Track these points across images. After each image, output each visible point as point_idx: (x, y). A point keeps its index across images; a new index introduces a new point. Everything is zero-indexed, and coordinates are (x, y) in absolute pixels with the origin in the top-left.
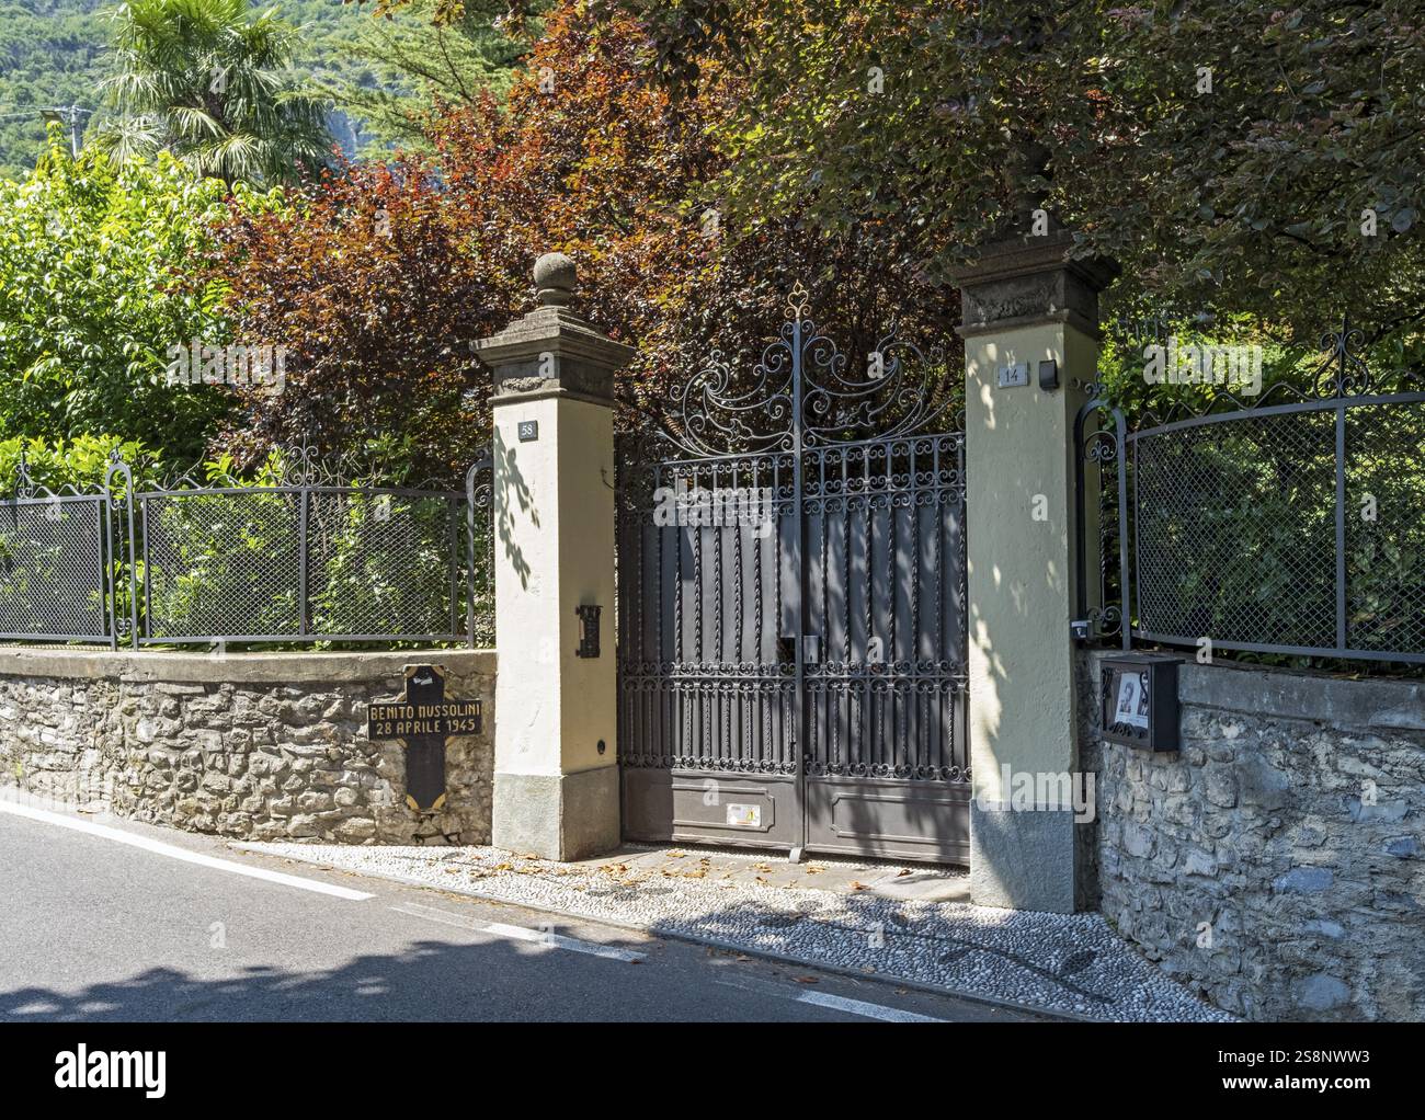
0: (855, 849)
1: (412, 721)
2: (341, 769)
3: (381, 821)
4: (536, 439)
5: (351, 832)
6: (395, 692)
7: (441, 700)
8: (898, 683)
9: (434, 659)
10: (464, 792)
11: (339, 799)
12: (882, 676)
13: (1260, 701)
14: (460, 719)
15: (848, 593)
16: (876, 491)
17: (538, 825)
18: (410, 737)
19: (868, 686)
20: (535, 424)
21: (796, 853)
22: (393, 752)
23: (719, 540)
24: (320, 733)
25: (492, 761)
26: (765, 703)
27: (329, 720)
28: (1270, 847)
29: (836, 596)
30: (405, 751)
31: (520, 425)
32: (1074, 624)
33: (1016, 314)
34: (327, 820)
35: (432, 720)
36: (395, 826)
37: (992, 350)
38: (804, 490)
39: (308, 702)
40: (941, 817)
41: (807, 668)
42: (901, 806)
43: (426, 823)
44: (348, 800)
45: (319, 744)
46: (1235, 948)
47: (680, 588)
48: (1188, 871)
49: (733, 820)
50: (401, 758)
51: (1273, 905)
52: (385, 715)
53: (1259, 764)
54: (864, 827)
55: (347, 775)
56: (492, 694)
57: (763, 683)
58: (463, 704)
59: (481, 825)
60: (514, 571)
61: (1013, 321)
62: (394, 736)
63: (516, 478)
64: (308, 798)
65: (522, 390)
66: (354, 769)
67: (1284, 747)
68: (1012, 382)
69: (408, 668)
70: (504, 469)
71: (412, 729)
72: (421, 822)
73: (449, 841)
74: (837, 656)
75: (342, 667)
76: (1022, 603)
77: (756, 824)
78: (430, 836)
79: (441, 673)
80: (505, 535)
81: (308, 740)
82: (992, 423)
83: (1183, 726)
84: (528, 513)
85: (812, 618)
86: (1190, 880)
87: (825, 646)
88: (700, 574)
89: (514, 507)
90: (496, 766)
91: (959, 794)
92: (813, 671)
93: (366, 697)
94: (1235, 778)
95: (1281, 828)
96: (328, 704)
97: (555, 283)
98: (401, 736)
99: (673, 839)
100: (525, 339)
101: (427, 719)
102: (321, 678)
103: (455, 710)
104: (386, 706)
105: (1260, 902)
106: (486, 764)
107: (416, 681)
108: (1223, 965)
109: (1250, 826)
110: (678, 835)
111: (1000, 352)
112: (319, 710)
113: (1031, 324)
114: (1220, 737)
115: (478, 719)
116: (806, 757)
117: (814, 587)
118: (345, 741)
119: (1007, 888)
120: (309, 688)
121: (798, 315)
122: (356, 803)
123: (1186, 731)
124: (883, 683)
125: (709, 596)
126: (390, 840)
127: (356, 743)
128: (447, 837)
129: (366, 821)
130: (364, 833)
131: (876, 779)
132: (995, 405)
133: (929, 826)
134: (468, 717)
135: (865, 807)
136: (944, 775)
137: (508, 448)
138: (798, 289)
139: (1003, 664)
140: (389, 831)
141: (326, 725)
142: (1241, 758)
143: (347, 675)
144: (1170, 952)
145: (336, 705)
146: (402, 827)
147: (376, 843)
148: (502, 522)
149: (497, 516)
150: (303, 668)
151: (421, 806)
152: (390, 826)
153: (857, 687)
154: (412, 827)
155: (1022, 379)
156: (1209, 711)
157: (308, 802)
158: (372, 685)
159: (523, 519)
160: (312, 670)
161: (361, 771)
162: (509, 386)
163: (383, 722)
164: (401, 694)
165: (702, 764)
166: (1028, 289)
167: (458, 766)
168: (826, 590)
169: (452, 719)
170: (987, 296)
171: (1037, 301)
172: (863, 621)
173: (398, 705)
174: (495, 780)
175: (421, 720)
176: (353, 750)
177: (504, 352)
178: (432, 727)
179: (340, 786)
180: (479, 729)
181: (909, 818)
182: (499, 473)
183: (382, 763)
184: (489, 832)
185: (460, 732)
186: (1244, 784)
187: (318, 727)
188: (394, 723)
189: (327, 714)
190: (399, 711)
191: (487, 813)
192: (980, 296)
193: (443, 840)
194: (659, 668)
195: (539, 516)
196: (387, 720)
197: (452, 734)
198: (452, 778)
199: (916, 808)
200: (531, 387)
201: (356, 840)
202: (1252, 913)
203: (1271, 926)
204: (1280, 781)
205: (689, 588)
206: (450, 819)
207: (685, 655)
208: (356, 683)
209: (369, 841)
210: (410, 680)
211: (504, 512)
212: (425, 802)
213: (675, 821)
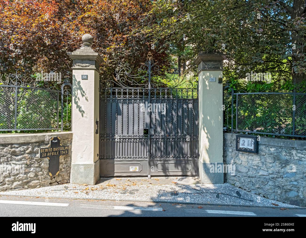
0: (163, 174)
1: (52, 152)
2: (30, 167)
3: (42, 181)
4: (87, 79)
5: (33, 185)
6: (47, 144)
7: (59, 146)
8: (173, 138)
9: (58, 135)
10: (63, 170)
11: (30, 176)
12: (169, 137)
13: (280, 144)
14: (64, 151)
15: (161, 120)
16: (168, 99)
17: (87, 176)
18: (51, 157)
19: (166, 139)
20: (87, 76)
21: (149, 176)
22: (46, 161)
23: (128, 106)
24: (25, 158)
25: (71, 161)
26: (140, 143)
27: (28, 153)
28: (283, 170)
29: (158, 120)
30: (49, 160)
31: (82, 76)
32: (224, 128)
33: (213, 68)
34: (25, 182)
35: (57, 151)
36: (45, 181)
37: (208, 74)
38: (151, 97)
39: (21, 149)
40: (182, 166)
41: (151, 136)
42: (173, 164)
43: (53, 179)
44: (32, 176)
45: (24, 161)
46: (273, 188)
47: (117, 117)
48: (260, 175)
49: (131, 170)
50: (48, 162)
51: (283, 180)
52: (45, 151)
53: (280, 155)
54: (165, 169)
55: (32, 169)
56: (71, 143)
57: (140, 139)
58: (64, 147)
59: (67, 178)
60: (79, 112)
61: (214, 69)
62: (47, 157)
63: (80, 88)
64: (20, 177)
65: (83, 67)
66: (34, 167)
67: (286, 152)
68: (212, 81)
69: (51, 138)
70: (76, 86)
71: (51, 154)
72: (52, 179)
73: (58, 183)
74: (158, 133)
75: (32, 138)
76: (214, 124)
77: (137, 170)
78: (54, 183)
79: (59, 139)
80: (76, 103)
81: (21, 160)
82: (208, 88)
83: (259, 148)
84: (84, 98)
85: (152, 125)
86: (260, 176)
87: (155, 131)
88: (123, 114)
89: (79, 95)
90: (72, 162)
91: (186, 161)
92: (152, 136)
93: (39, 146)
94: (274, 158)
95: (285, 166)
96: (27, 149)
97: (89, 41)
98: (49, 156)
99: (115, 176)
100: (87, 54)
101: (56, 151)
102: (25, 142)
103: (63, 148)
104: (45, 148)
105: (280, 179)
106: (69, 162)
107: (53, 141)
108: (270, 191)
109: (278, 166)
110: (116, 175)
111: (210, 75)
112: (24, 151)
113: (217, 70)
114: (269, 150)
115: (68, 150)
116: (151, 155)
117: (153, 118)
118: (32, 159)
119: (210, 180)
120: (21, 145)
121: (150, 59)
122: (34, 176)
123: (260, 149)
124: (169, 139)
125: (125, 119)
126: (43, 185)
127: (36, 160)
128: (58, 182)
129: (37, 181)
130: (37, 184)
131: (168, 159)
132: (208, 85)
133: (180, 168)
134: (66, 150)
135: (165, 165)
136: (183, 157)
137: (78, 80)
138: (150, 54)
139: (210, 136)
140: (43, 183)
141: (27, 155)
142: (275, 154)
143: (34, 140)
144: (254, 189)
145: (30, 149)
146: (47, 181)
147: (40, 187)
148: (75, 100)
149: (73, 98)
150: (20, 139)
151: (53, 175)
152: (44, 182)
153: (163, 139)
154: (50, 181)
155: (214, 80)
156: (267, 146)
157: (20, 178)
158: (41, 143)
159: (83, 99)
160: (23, 139)
161: (37, 167)
162: (78, 65)
163: (44, 153)
164: (49, 145)
165: (123, 158)
166: (216, 63)
167: (62, 163)
168: (156, 119)
169: (62, 151)
170: (208, 63)
171: (218, 66)
172: (165, 126)
173: (48, 148)
174: (72, 166)
175: (54, 152)
176: (34, 162)
177: (78, 56)
178: (57, 153)
179: (30, 172)
180: (67, 153)
181: (175, 167)
182: (74, 87)
183: (43, 164)
184: (69, 180)
185: (64, 154)
186: (276, 158)
187: (24, 156)
188: (47, 153)
189: (27, 152)
190: (48, 150)
191: (69, 174)
192: (206, 63)
193: (57, 184)
194: (111, 136)
195: (88, 99)
196: (45, 153)
197: (62, 155)
198: (60, 167)
199: (177, 164)
200: (86, 66)
201: (34, 187)
202: (278, 182)
203: (282, 184)
204: (284, 158)
205: (120, 117)
206: (59, 178)
207: (118, 133)
208: (36, 142)
209: (38, 187)
210: (52, 141)
211: (76, 97)
212: (54, 174)
213: (115, 171)
